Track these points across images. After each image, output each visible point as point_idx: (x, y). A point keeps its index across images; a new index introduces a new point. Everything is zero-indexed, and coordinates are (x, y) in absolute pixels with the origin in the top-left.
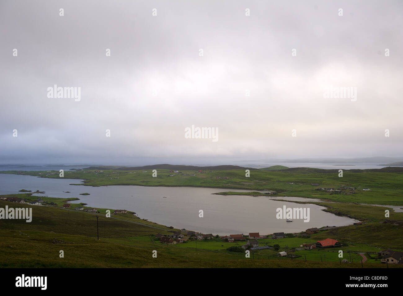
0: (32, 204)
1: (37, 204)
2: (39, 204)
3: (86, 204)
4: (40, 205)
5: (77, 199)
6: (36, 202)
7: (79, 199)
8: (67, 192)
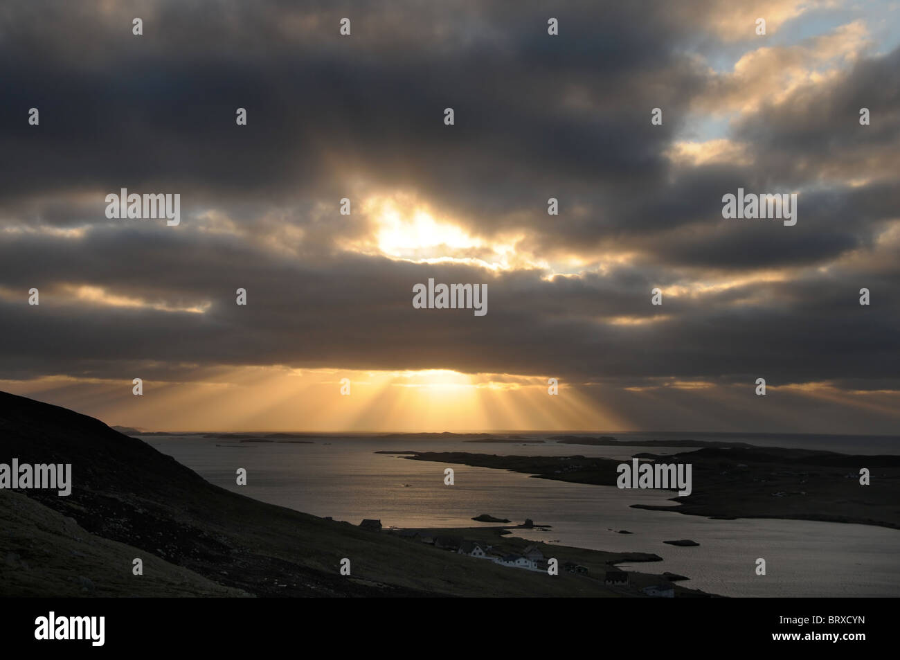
0: (505, 564)
1: (521, 563)
2: (529, 563)
3: (686, 579)
4: (530, 568)
5: (655, 558)
6: (518, 558)
7: (660, 559)
8: (622, 532)
